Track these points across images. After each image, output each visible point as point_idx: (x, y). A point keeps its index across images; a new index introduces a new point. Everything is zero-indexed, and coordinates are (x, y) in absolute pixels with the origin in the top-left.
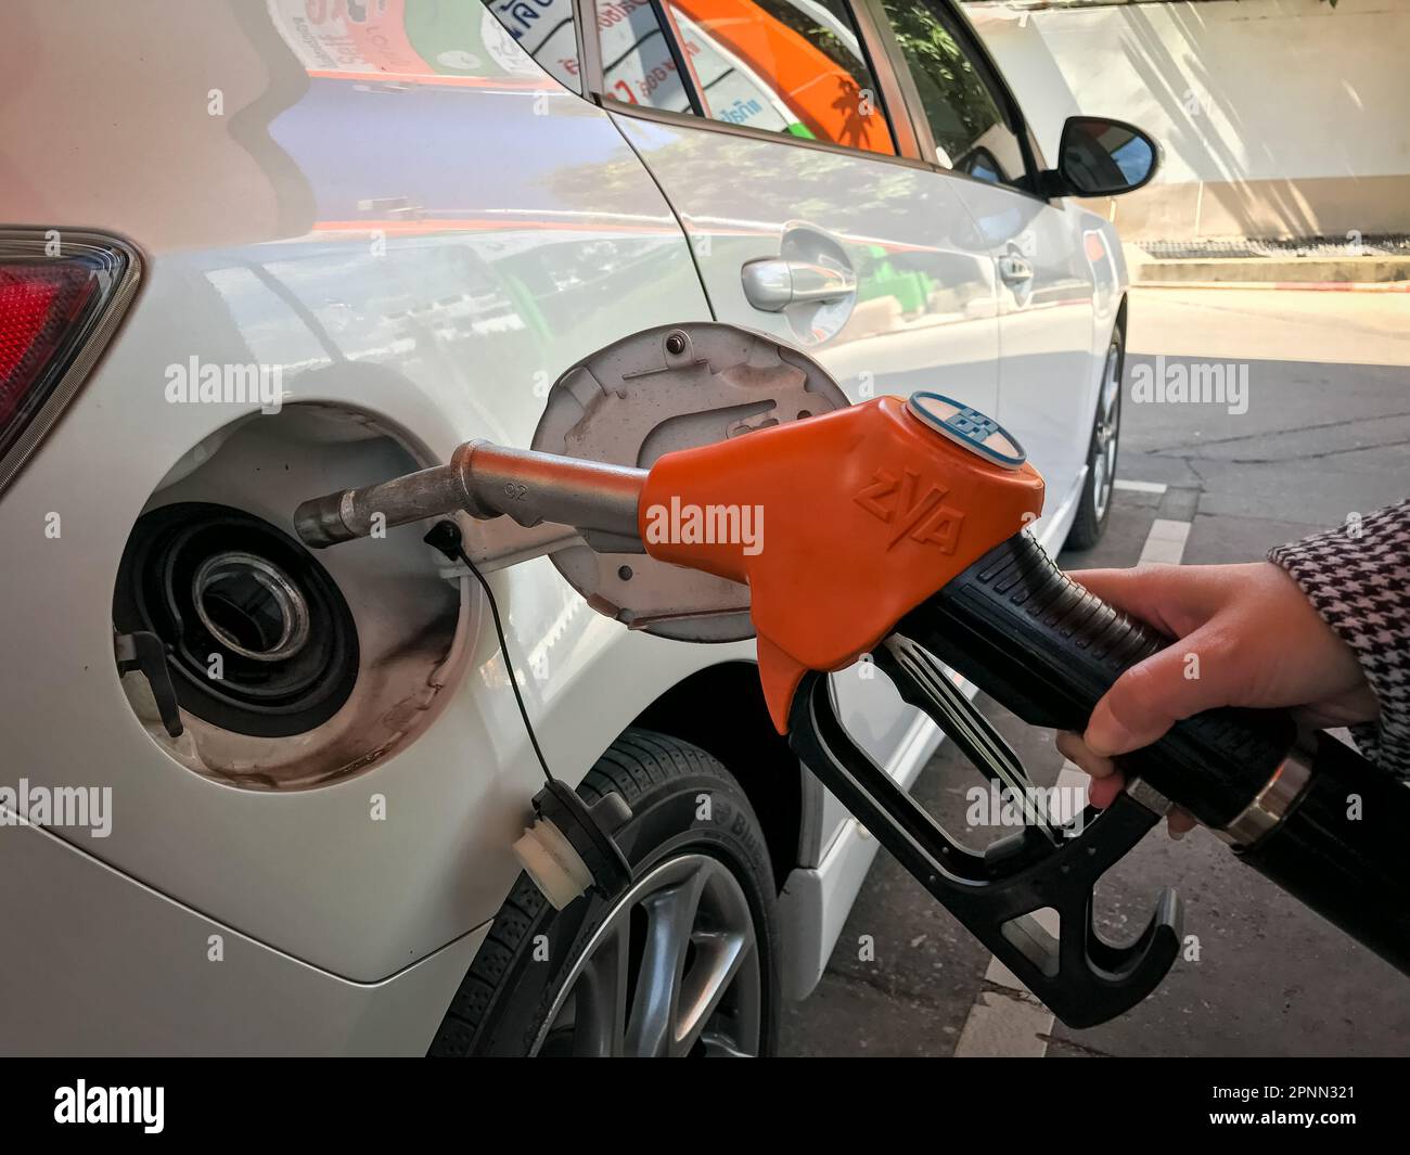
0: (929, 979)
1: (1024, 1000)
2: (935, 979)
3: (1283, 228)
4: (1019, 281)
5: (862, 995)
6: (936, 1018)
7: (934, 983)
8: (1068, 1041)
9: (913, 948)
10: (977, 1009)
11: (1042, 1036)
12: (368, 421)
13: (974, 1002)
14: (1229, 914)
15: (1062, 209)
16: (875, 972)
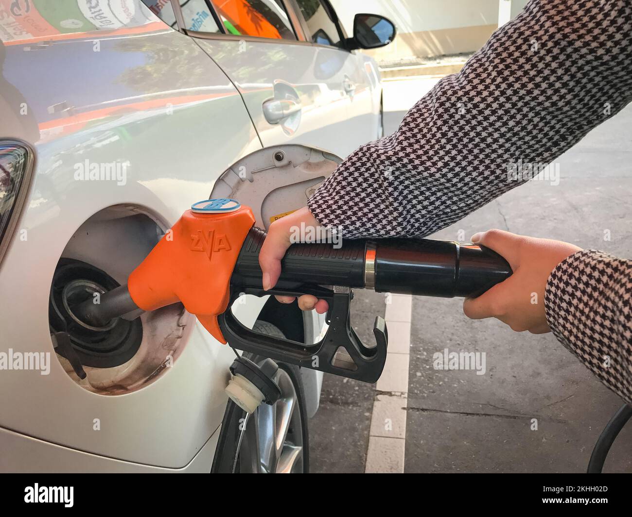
0: (354, 395)
1: (394, 395)
2: (357, 394)
3: (430, 52)
4: (350, 91)
5: (328, 408)
6: (361, 410)
7: (356, 396)
8: (414, 408)
9: (344, 384)
10: (376, 403)
11: (404, 408)
12: (134, 209)
13: (374, 400)
14: (464, 343)
15: (355, 54)
16: (331, 397)
